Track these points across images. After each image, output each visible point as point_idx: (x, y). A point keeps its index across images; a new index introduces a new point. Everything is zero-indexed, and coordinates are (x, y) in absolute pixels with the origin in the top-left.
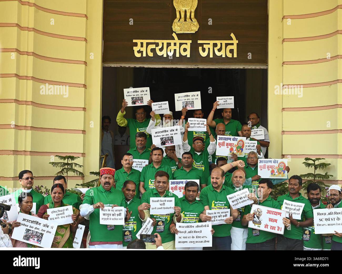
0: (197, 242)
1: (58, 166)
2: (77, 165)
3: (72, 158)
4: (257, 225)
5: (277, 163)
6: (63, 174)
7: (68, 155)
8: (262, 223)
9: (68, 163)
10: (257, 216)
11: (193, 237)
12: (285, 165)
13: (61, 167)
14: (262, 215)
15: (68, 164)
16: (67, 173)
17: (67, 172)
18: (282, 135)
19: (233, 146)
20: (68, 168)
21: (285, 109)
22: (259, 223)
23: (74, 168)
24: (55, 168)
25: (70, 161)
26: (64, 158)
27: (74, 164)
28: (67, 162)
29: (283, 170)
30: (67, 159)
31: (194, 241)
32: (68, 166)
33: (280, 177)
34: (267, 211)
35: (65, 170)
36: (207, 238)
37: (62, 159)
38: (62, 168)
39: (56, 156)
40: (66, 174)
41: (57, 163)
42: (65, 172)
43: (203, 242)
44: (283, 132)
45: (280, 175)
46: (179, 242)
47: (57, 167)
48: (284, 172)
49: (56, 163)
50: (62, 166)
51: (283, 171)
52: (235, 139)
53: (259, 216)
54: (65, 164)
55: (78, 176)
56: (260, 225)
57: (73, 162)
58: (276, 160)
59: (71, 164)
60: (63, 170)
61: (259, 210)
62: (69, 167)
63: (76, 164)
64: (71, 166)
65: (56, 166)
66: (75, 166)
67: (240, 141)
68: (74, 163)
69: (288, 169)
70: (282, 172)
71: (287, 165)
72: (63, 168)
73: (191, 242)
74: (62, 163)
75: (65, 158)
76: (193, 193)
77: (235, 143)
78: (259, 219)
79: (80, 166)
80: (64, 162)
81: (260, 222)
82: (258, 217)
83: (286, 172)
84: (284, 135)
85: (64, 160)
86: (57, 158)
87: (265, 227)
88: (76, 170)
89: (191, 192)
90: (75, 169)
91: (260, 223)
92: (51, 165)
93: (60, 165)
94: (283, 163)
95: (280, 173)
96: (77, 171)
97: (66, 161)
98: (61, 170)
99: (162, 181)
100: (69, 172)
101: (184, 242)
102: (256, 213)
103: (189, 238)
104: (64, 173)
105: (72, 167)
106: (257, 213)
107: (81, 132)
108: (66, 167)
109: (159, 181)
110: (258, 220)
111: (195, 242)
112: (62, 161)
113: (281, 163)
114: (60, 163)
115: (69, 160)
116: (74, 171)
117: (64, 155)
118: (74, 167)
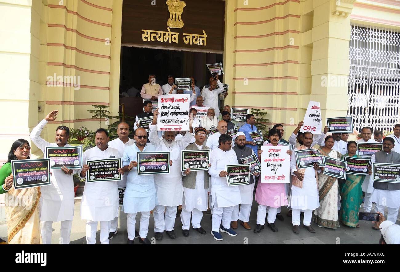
3: (104, 107)
7: (101, 104)
13: (95, 113)
18: (233, 94)
23: (105, 114)
28: (100, 110)
30: (100, 107)
37: (96, 107)
44: (235, 92)
47: (92, 113)
49: (92, 110)
57: (105, 109)
59: (103, 111)
60: (97, 115)
62: (101, 113)
63: (106, 111)
79: (109, 112)
86: (93, 106)
92: (89, 111)
114: (95, 110)
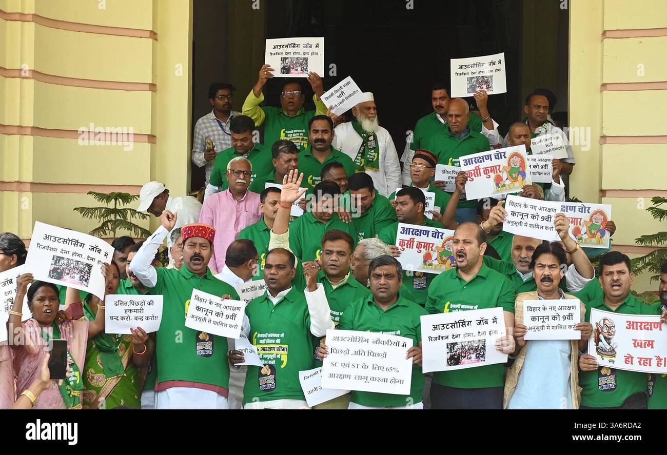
0: (373, 379)
1: (93, 216)
2: (137, 214)
3: (126, 198)
4: (607, 359)
5: (589, 212)
6: (106, 234)
7: (117, 191)
8: (617, 354)
9: (117, 208)
10: (605, 338)
11: (365, 367)
12: (605, 219)
13: (100, 217)
14: (616, 333)
15: (115, 211)
16: (115, 233)
17: (114, 230)
18: (601, 145)
19: (500, 170)
20: (116, 221)
21: (608, 85)
22: (610, 353)
23: (129, 221)
24: (86, 219)
25: (121, 205)
26: (108, 198)
27: (129, 211)
28: (114, 208)
29: (601, 228)
30: (113, 200)
31: (366, 375)
32: (115, 216)
33: (593, 244)
34: (626, 325)
35: (109, 223)
36: (398, 371)
37: (103, 200)
38: (102, 220)
39: (90, 193)
40: (112, 233)
41: (92, 209)
42: (110, 228)
43: (389, 381)
44: (604, 137)
45: (594, 240)
46: (331, 376)
47: (91, 217)
48: (603, 234)
49: (89, 208)
50: (102, 216)
51: (599, 230)
52: (501, 155)
53: (611, 337)
54: (109, 211)
55: (139, 237)
56: (615, 357)
57: (127, 206)
58: (586, 205)
59: (123, 212)
60: (105, 224)
61: (607, 321)
62: (118, 217)
63: (134, 212)
64: (123, 215)
65: (90, 215)
66: (132, 215)
67: (512, 156)
68: (130, 209)
69: (611, 227)
70: (599, 235)
71: (609, 219)
72: (105, 221)
73: (360, 378)
74: (104, 210)
75: (110, 197)
76: (388, 281)
77: (503, 162)
78: (609, 344)
79: (144, 216)
80: (107, 207)
81: (613, 350)
82: (608, 340)
83: (607, 234)
84: (605, 146)
85: (107, 202)
86: (92, 197)
87: (626, 363)
88: (133, 224)
89: (383, 278)
90: (132, 222)
91: (612, 353)
92: (77, 213)
93: (97, 213)
94: (601, 213)
95: (594, 236)
96: (136, 227)
97: (111, 205)
98: (100, 225)
99: (335, 249)
100: (117, 230)
101: (342, 377)
102: (602, 330)
103: (356, 366)
104: (107, 232)
105: (125, 217)
106: (605, 330)
107: (146, 138)
108: (112, 217)
109: (330, 251)
110: (608, 347)
111: (369, 378)
112: (103, 204)
113: (596, 213)
114: (99, 208)
115: (118, 201)
116: (130, 226)
117: (107, 191)
118: (129, 218)
